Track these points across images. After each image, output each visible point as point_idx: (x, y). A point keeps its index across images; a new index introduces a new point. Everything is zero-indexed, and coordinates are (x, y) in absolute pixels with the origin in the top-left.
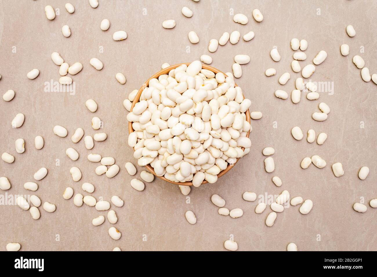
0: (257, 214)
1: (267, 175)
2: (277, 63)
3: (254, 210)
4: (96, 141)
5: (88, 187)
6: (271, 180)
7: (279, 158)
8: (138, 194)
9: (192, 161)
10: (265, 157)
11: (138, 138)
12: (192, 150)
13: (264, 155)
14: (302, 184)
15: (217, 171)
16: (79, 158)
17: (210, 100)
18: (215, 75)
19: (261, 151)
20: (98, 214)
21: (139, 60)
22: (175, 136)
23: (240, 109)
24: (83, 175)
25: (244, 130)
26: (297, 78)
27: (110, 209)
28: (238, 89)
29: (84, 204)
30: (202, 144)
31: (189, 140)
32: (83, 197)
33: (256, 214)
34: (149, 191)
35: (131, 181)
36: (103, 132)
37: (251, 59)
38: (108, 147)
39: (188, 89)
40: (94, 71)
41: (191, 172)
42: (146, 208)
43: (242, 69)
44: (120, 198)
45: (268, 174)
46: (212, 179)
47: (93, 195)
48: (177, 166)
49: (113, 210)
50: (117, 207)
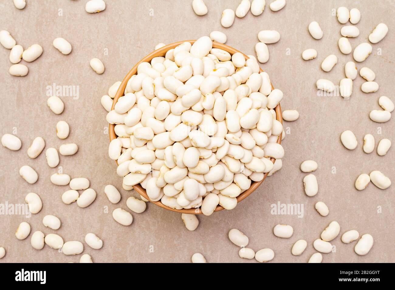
0: (294, 255)
1: (308, 200)
2: (317, 42)
3: (290, 251)
4: (62, 155)
5: (51, 221)
6: (313, 207)
7: (324, 176)
8: (123, 231)
9: (201, 178)
10: (304, 174)
11: (122, 147)
12: (200, 161)
13: (302, 172)
14: (357, 212)
15: (235, 191)
16: (38, 180)
17: (225, 91)
18: (232, 56)
19: (299, 167)
20: (67, 260)
21: (123, 40)
22: (176, 142)
23: (268, 104)
24: (44, 205)
25: (274, 133)
26: (347, 62)
27: (83, 253)
28: (264, 75)
29: (46, 246)
30: (214, 153)
31: (196, 148)
32: (45, 236)
33: (292, 256)
34: (140, 226)
35: (113, 211)
36: (72, 143)
37: (281, 36)
38: (79, 164)
39: (193, 75)
40: (59, 56)
41: (199, 194)
42: (135, 250)
43: (269, 51)
44: (97, 236)
45: (308, 198)
46: (230, 204)
47: (59, 232)
48: (178, 186)
49: (88, 254)
50: (93, 249)
